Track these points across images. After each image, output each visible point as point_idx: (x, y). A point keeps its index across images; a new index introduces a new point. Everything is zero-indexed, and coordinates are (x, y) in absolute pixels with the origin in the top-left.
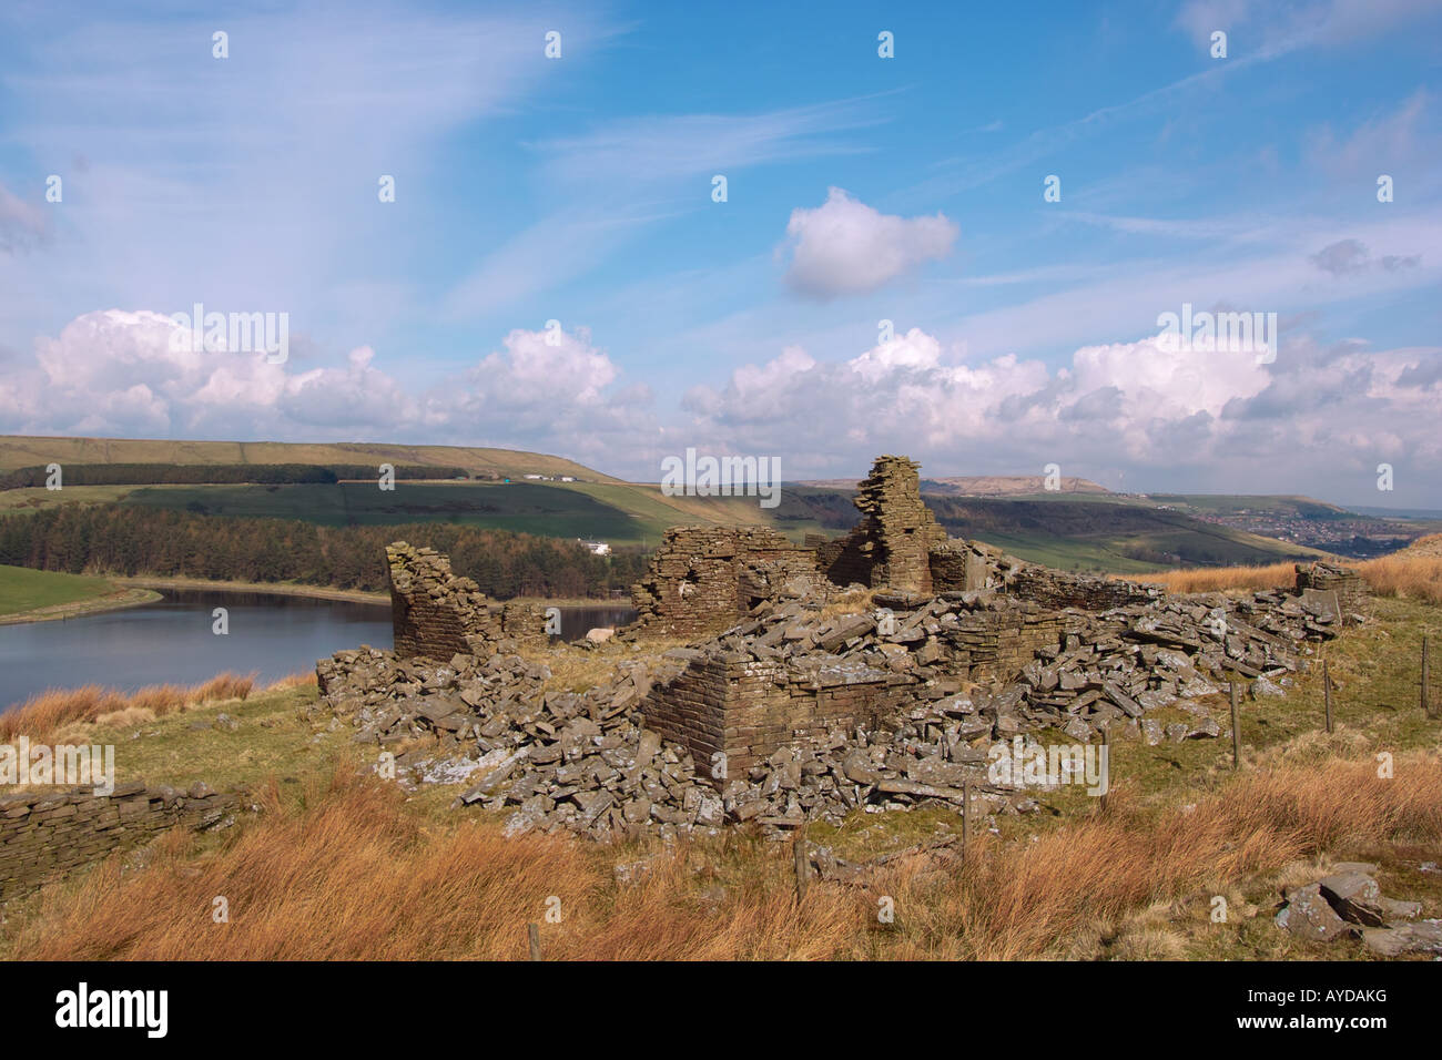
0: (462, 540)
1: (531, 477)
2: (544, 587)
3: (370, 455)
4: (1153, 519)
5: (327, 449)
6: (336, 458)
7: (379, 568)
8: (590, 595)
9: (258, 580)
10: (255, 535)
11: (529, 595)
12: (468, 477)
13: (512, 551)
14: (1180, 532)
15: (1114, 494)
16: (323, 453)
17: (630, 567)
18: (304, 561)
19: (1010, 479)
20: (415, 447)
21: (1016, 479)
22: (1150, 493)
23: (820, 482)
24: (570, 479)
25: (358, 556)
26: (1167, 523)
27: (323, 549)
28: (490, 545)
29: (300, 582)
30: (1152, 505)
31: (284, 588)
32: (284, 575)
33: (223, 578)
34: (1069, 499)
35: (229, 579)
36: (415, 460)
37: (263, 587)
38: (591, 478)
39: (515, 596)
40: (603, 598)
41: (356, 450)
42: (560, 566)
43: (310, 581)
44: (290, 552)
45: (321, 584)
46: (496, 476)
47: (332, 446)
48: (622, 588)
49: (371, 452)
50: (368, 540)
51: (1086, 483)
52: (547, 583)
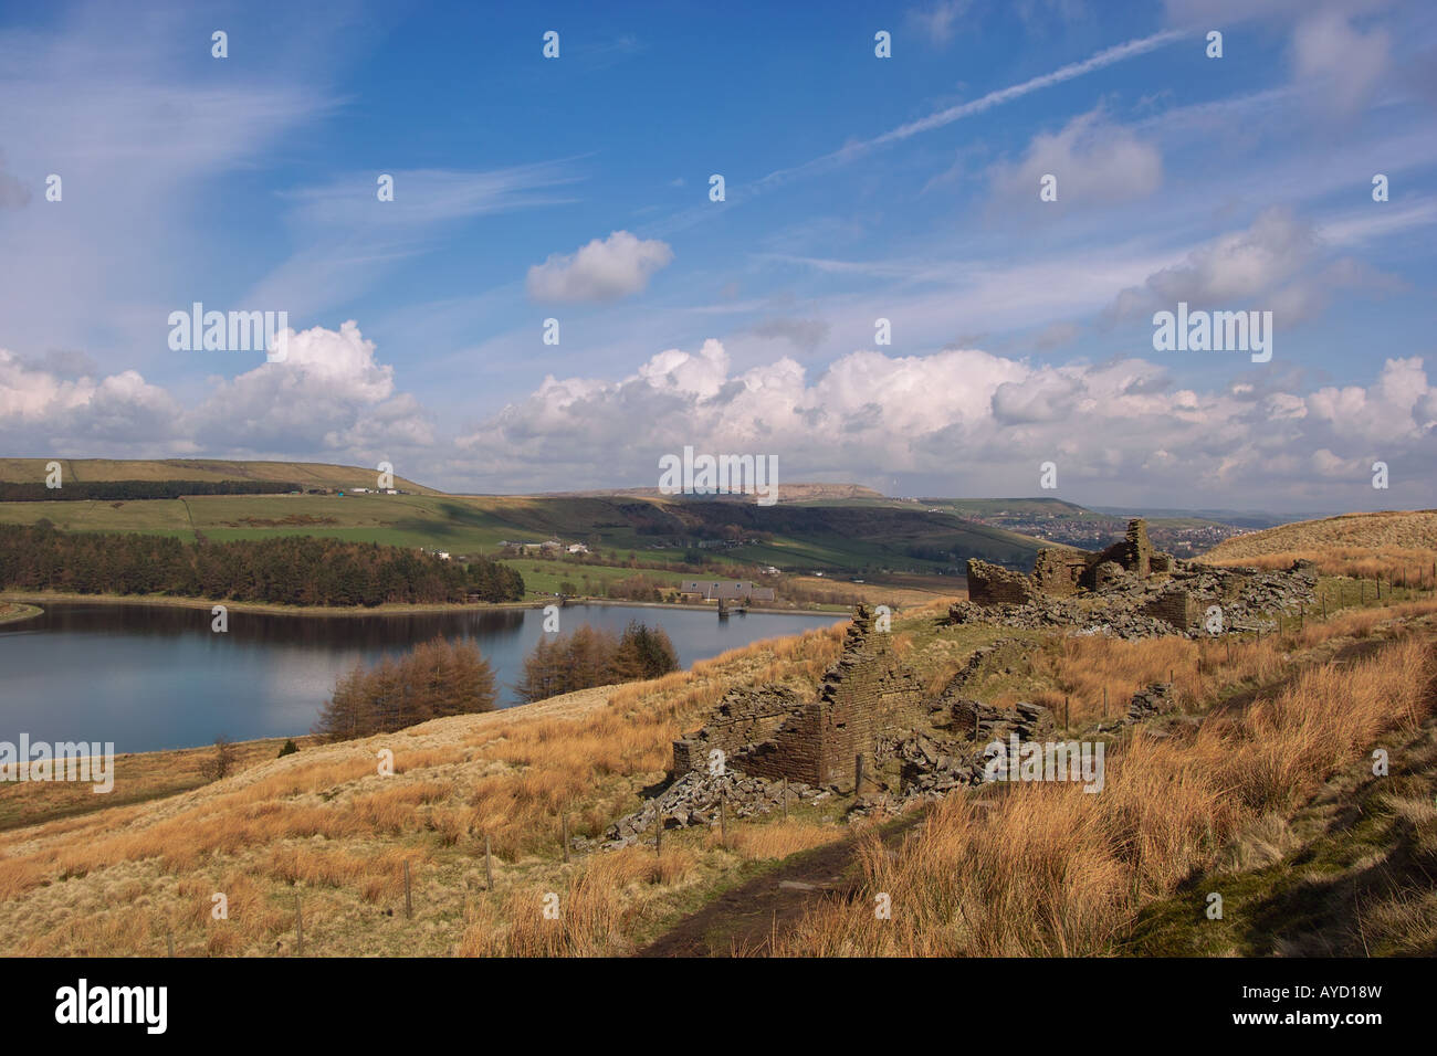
0: (327, 551)
1: (357, 490)
2: (408, 594)
3: (200, 470)
4: (930, 521)
5: (157, 467)
6: (167, 474)
7: (250, 579)
8: (450, 600)
9: (126, 594)
10: (123, 550)
11: (395, 601)
12: (301, 491)
13: (378, 561)
14: (954, 532)
15: (890, 499)
16: (153, 470)
17: (486, 574)
18: (174, 574)
19: (795, 486)
20: (242, 463)
21: (799, 487)
22: (922, 497)
23: (619, 491)
24: (395, 492)
25: (229, 569)
26: (942, 525)
27: (192, 562)
28: (356, 556)
29: (170, 593)
30: (924, 508)
31: (155, 600)
32: (154, 587)
33: (93, 591)
34: (849, 504)
35: (99, 593)
36: (243, 475)
37: (133, 599)
38: (414, 491)
39: (382, 602)
40: (463, 603)
41: (186, 467)
42: (423, 574)
43: (180, 593)
44: (158, 566)
45: (192, 596)
46: (330, 490)
47: (161, 462)
48: (479, 592)
49: (201, 467)
50: (236, 553)
51: (862, 489)
52: (411, 590)
